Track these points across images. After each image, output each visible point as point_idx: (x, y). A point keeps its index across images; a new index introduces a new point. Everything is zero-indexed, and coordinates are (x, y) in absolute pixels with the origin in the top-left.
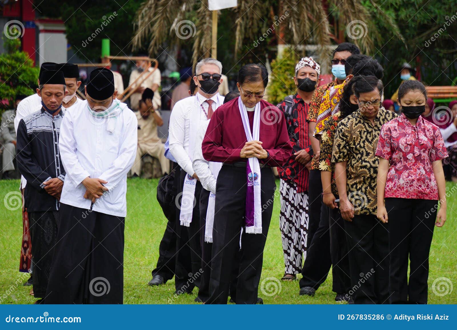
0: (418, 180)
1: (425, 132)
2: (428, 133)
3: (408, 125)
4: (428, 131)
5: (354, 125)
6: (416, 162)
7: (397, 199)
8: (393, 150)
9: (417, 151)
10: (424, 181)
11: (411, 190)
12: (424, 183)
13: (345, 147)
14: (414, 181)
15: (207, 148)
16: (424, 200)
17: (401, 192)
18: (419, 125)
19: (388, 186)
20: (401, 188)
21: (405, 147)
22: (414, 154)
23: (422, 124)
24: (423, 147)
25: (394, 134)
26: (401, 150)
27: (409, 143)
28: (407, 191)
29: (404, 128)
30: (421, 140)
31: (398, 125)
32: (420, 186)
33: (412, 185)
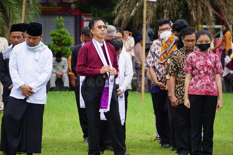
0: (207, 85)
1: (210, 59)
2: (212, 59)
3: (202, 55)
4: (212, 58)
5: (180, 55)
6: (205, 75)
7: (194, 95)
8: (193, 69)
9: (206, 69)
10: (209, 85)
11: (202, 90)
12: (210, 86)
13: (175, 67)
14: (204, 85)
15: (81, 68)
16: (210, 96)
17: (197, 91)
18: (207, 55)
19: (190, 88)
20: (197, 89)
21: (199, 67)
22: (204, 71)
23: (209, 54)
24: (209, 67)
25: (194, 60)
26: (197, 69)
27: (201, 65)
28: (200, 91)
29: (199, 57)
30: (208, 63)
31: (196, 55)
32: (208, 88)
33: (203, 88)
